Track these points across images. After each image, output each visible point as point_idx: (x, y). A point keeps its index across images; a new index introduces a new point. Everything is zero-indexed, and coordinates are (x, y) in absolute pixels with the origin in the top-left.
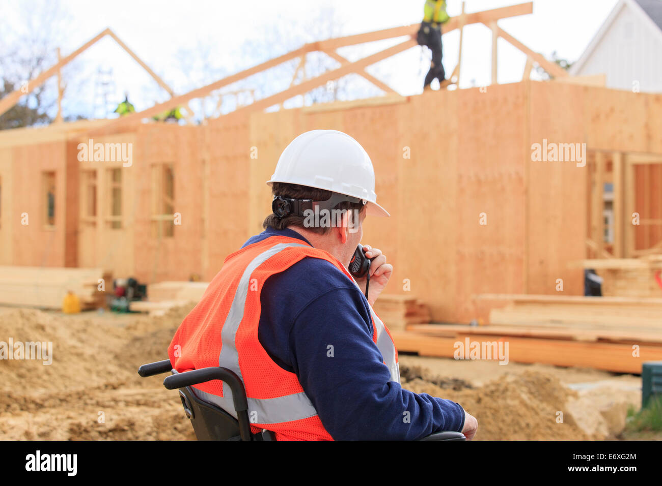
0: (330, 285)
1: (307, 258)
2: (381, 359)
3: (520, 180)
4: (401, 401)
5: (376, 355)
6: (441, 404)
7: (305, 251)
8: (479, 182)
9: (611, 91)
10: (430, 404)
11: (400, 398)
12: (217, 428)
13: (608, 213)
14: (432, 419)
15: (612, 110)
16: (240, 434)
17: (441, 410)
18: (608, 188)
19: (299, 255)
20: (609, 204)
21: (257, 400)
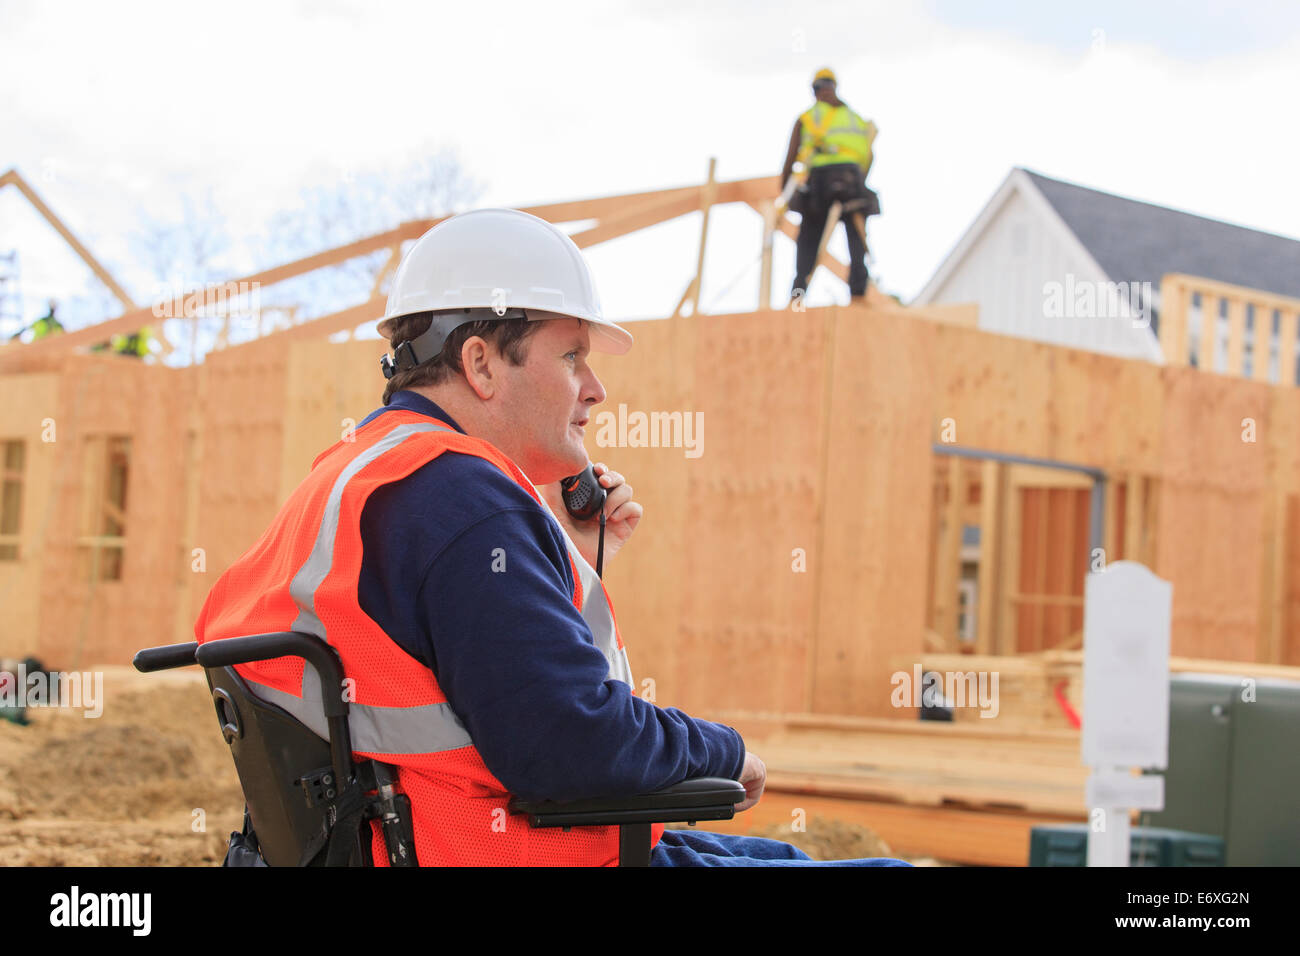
0: (491, 504)
1: (448, 453)
2: (588, 639)
3: (808, 493)
4: (631, 717)
5: (580, 632)
6: (703, 727)
7: (445, 440)
8: (730, 494)
9: (987, 337)
10: (683, 726)
11: (630, 712)
12: (286, 753)
13: (968, 587)
14: (688, 752)
15: (987, 373)
16: (331, 763)
17: (704, 738)
18: (971, 536)
19: (432, 449)
20: (970, 569)
21: (366, 706)
